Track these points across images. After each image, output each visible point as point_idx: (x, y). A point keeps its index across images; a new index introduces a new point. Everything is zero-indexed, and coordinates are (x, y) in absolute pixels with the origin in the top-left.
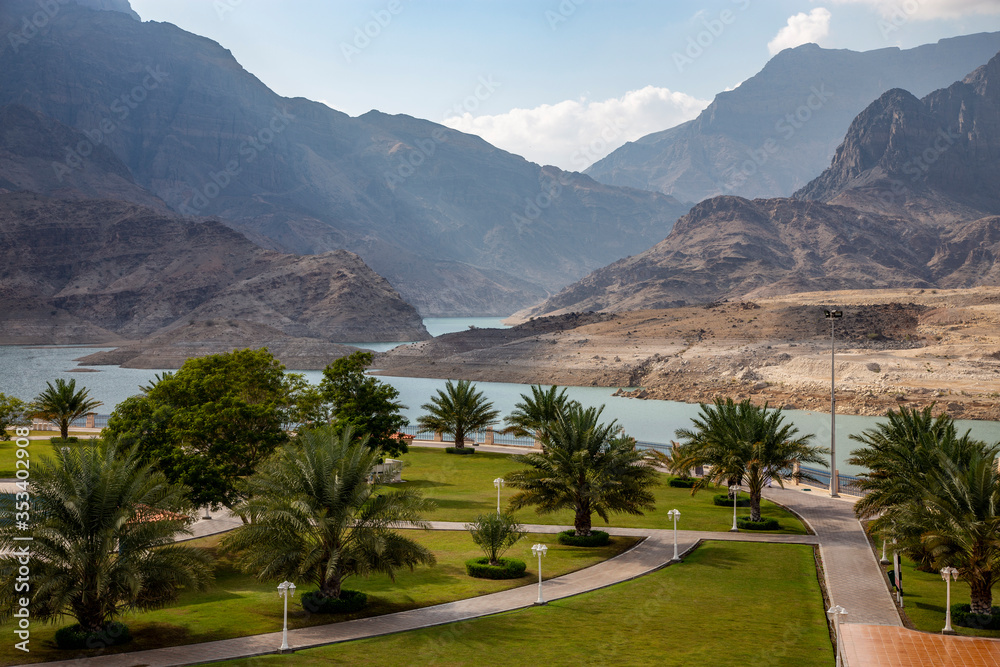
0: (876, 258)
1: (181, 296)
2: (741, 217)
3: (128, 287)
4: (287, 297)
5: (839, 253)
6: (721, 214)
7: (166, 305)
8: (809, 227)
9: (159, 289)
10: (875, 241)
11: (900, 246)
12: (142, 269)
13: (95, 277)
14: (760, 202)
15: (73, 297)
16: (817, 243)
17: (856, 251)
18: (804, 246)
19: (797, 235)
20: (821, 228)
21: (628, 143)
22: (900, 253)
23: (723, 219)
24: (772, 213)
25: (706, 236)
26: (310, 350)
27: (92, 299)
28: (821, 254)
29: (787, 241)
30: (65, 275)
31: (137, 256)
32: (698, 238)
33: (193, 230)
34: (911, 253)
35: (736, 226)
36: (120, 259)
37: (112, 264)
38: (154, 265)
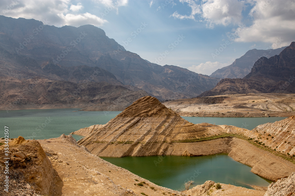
0: (256, 90)
1: (112, 99)
2: (230, 82)
3: (103, 98)
4: (130, 99)
5: (249, 88)
6: (226, 82)
7: (109, 101)
8: (243, 84)
9: (109, 98)
10: (257, 86)
11: (262, 87)
12: (107, 95)
13: (99, 96)
14: (234, 79)
15: (95, 100)
16: (244, 87)
17: (252, 88)
18: (242, 87)
19: (241, 85)
20: (245, 84)
21: (219, 69)
22: (262, 88)
23: (226, 83)
24: (236, 81)
25: (222, 86)
26: (116, 108)
27: (97, 100)
28: (245, 89)
29: (239, 87)
30: (94, 96)
31: (107, 92)
32: (221, 86)
33: (117, 87)
34: (265, 88)
35: (229, 84)
36: (104, 93)
37: (102, 94)
38: (109, 94)
